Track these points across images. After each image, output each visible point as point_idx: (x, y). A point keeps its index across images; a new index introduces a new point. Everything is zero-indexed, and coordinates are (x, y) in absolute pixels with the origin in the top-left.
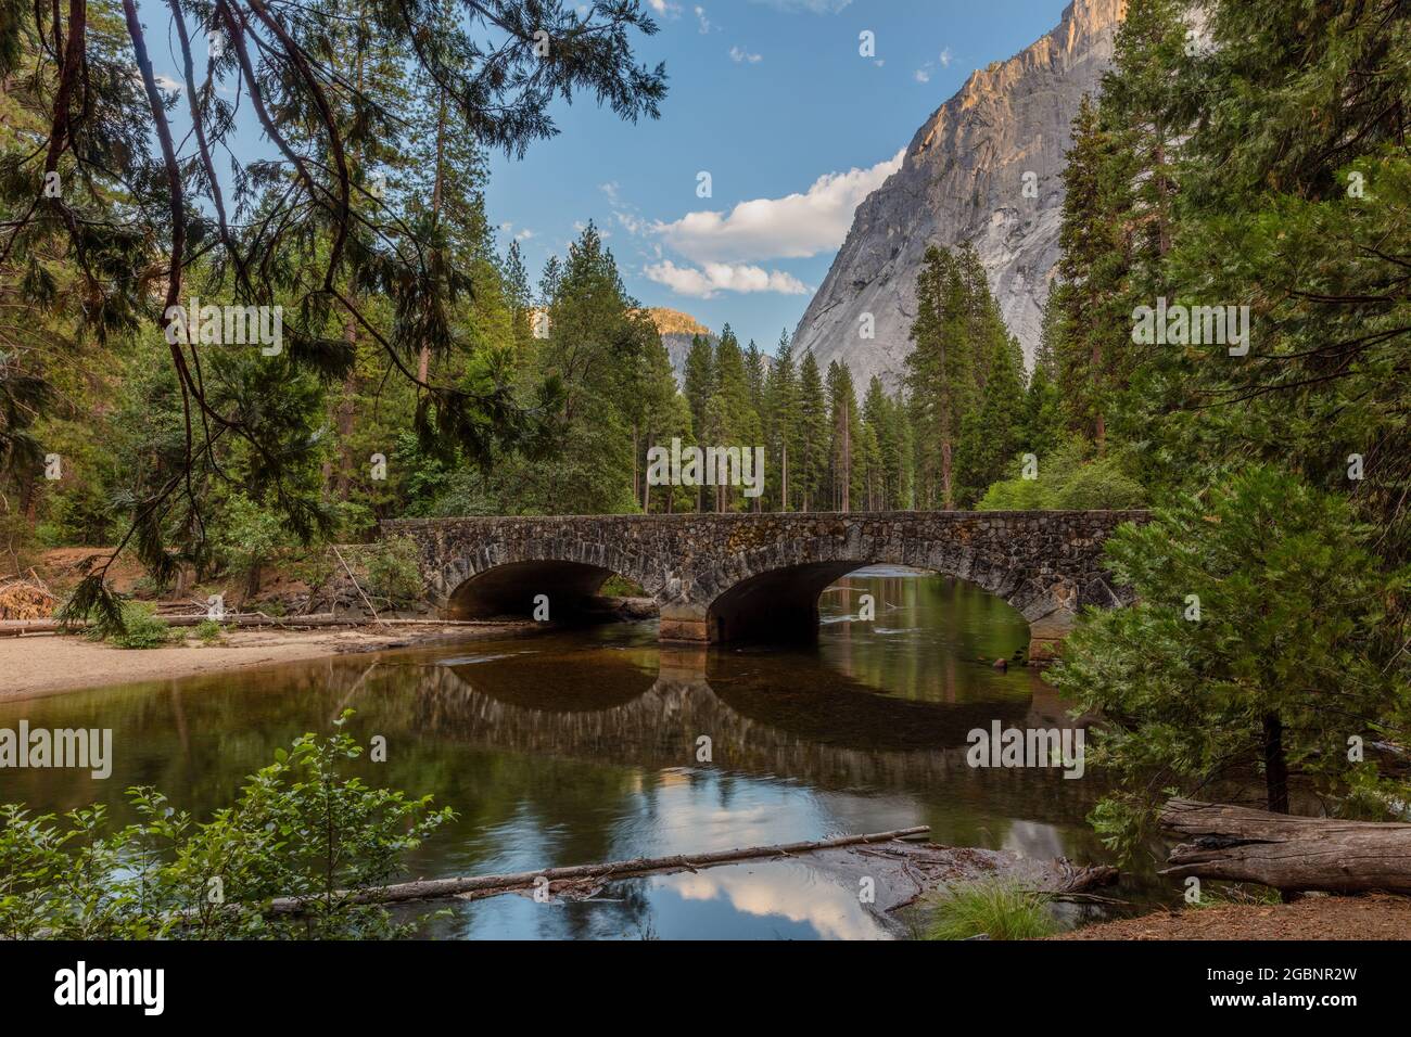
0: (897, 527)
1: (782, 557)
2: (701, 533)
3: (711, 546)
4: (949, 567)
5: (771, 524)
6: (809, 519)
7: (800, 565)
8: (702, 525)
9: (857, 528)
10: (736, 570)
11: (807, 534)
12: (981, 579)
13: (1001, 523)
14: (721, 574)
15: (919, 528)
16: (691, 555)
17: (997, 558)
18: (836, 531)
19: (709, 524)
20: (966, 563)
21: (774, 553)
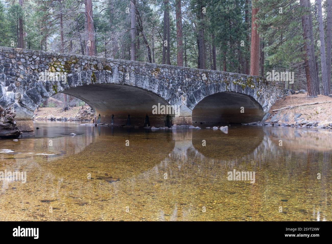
0: (133, 68)
1: (81, 80)
2: (29, 63)
3: (36, 71)
4: (151, 88)
5: (74, 61)
6: (94, 60)
7: (90, 84)
8: (30, 57)
9: (116, 67)
10: (54, 87)
11: (93, 68)
12: (161, 93)
13: (167, 70)
14: (44, 89)
15: (141, 69)
16: (22, 76)
17: (166, 85)
18: (106, 68)
19: (35, 57)
20: (157, 86)
21: (76, 77)
